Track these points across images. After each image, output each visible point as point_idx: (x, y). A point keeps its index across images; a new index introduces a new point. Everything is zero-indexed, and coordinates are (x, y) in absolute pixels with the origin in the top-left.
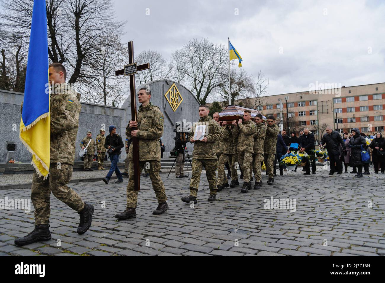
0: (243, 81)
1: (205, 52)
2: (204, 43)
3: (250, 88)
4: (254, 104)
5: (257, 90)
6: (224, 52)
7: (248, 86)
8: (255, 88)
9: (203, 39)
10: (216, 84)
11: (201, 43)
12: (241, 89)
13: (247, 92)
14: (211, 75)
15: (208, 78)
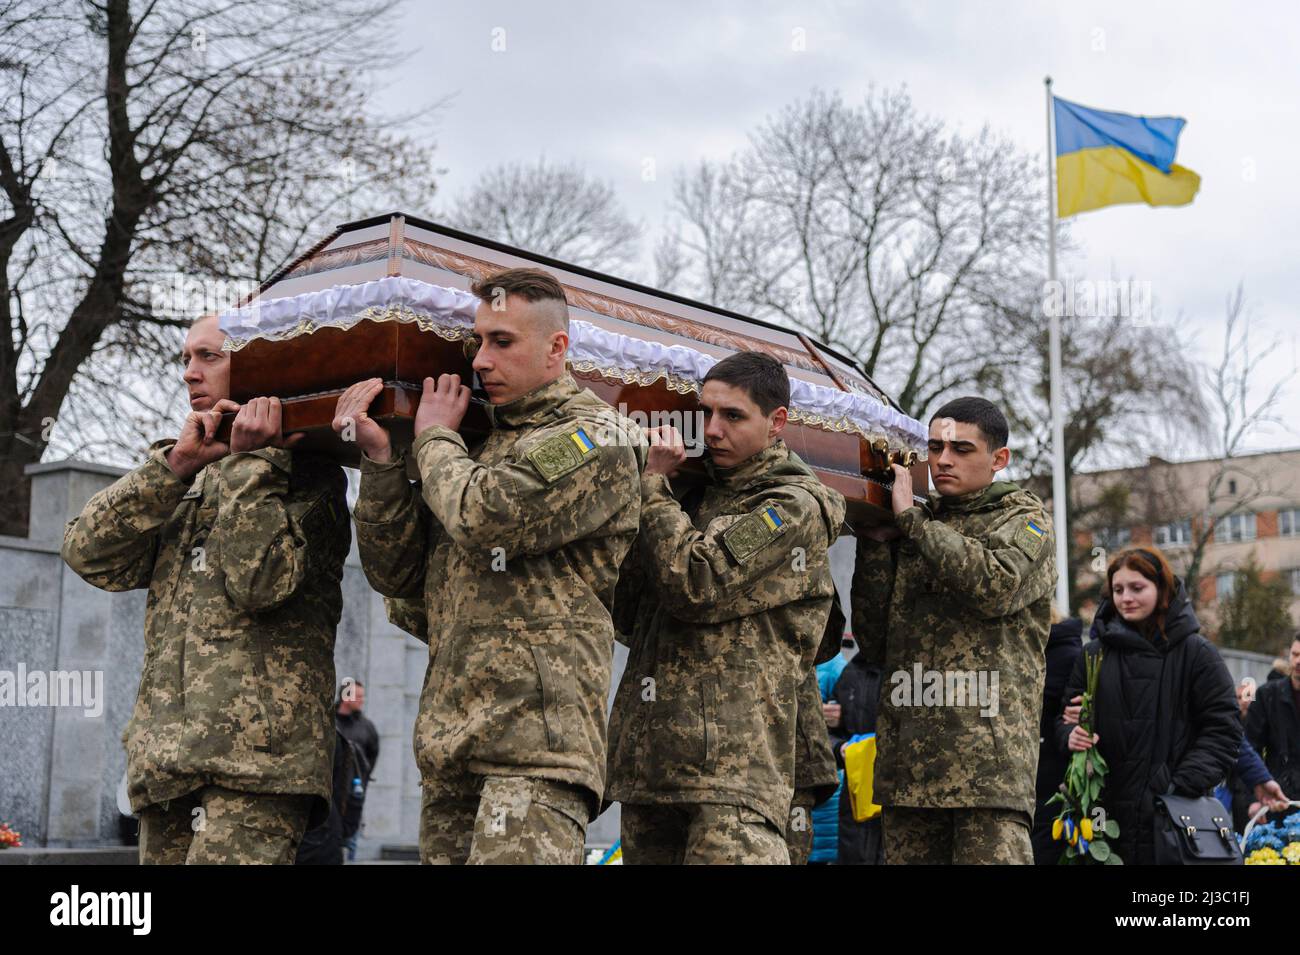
0: (1126, 355)
1: (885, 169)
2: (882, 118)
3: (1175, 395)
4: (1200, 497)
5: (1219, 406)
6: (1007, 170)
7: (1161, 386)
8: (1208, 395)
9: (878, 93)
10: (961, 369)
11: (866, 113)
12: (1118, 400)
13: (1155, 421)
14: (922, 316)
15: (907, 333)
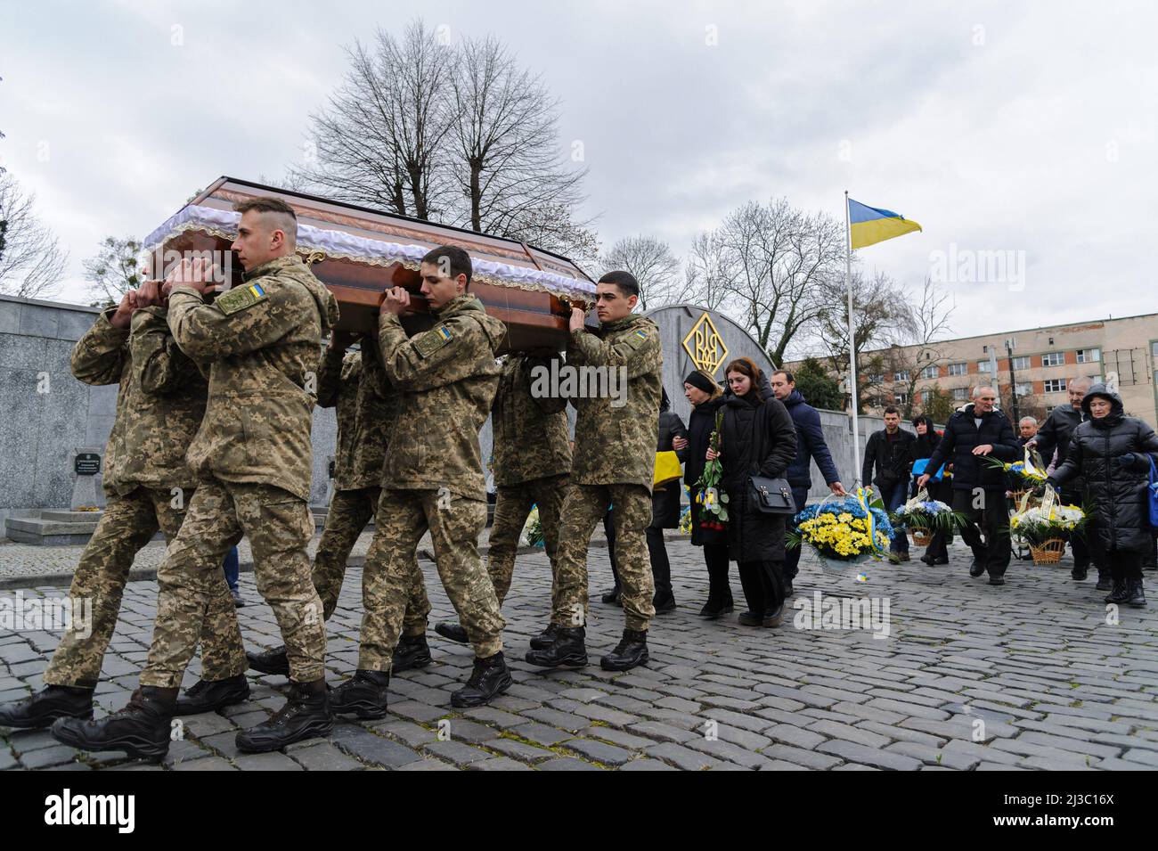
0: (881, 303)
1: (778, 232)
2: (776, 211)
3: (902, 319)
4: (913, 361)
5: (921, 323)
6: (829, 230)
7: (897, 316)
8: (917, 319)
9: (774, 201)
10: (811, 312)
11: (770, 210)
12: (878, 322)
13: (894, 330)
14: (794, 291)
15: (788, 298)
